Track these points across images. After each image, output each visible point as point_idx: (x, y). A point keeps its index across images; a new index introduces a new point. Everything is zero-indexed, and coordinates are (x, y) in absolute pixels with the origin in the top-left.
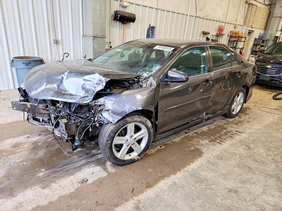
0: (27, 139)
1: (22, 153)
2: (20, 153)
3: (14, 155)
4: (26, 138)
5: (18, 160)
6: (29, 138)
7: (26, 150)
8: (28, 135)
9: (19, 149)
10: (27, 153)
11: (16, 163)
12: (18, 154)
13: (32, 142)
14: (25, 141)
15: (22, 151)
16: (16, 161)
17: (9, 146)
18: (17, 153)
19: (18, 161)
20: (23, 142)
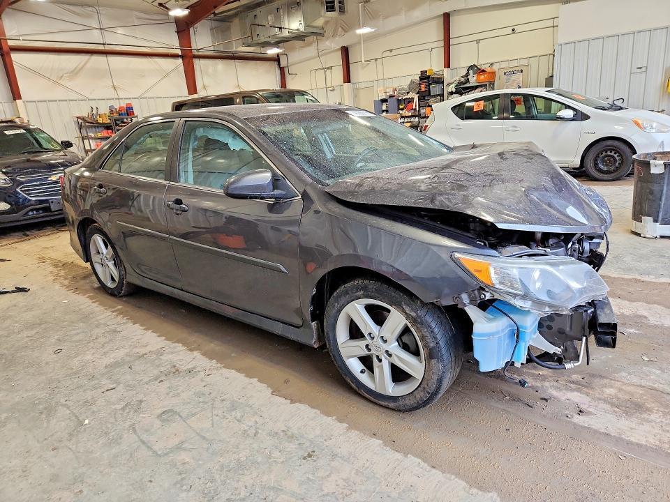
0: (591, 410)
1: (635, 380)
2: (639, 383)
3: (656, 386)
4: (589, 413)
5: (655, 373)
6: (583, 407)
7: (619, 383)
8: (578, 419)
9: (632, 394)
10: (623, 374)
11: (660, 369)
12: (644, 383)
13: (587, 394)
14: (602, 405)
15: (630, 385)
16: (658, 372)
17: (653, 417)
18: (644, 387)
19: (654, 370)
20: (608, 407)
